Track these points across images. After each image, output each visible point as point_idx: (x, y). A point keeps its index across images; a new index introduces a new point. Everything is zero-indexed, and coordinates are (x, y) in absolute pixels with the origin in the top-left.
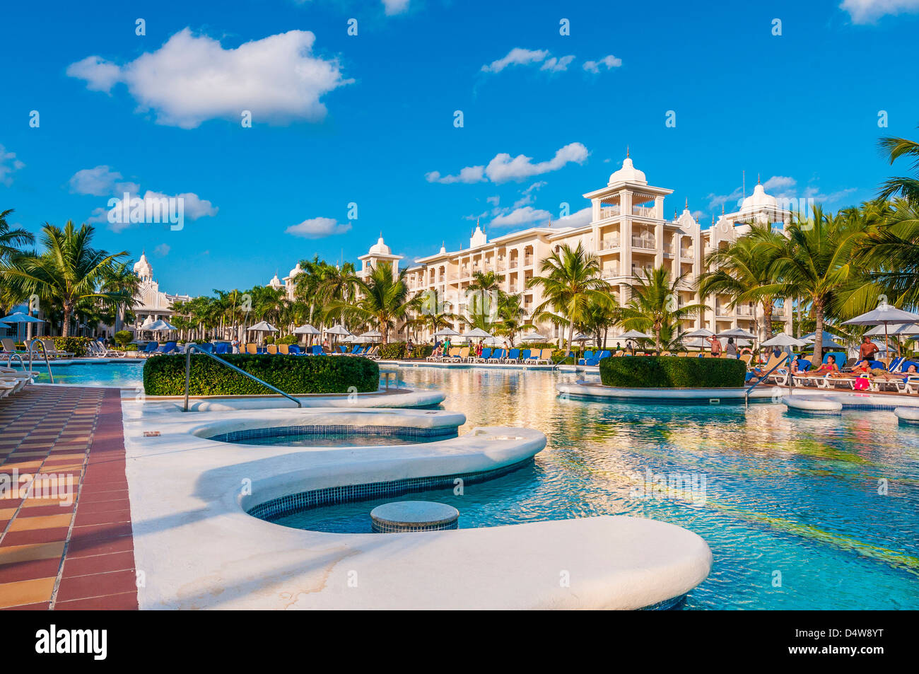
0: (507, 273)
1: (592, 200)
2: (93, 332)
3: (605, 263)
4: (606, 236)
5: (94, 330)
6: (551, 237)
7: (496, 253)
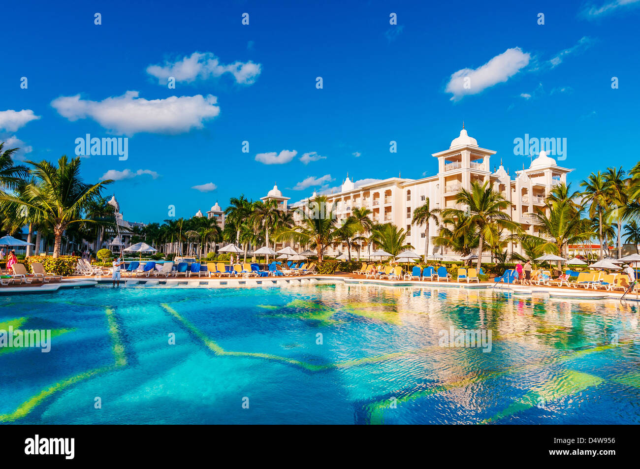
0: (371, 208)
1: (439, 158)
2: (79, 247)
3: (447, 202)
4: (449, 183)
5: (79, 245)
6: (404, 184)
7: (362, 195)
